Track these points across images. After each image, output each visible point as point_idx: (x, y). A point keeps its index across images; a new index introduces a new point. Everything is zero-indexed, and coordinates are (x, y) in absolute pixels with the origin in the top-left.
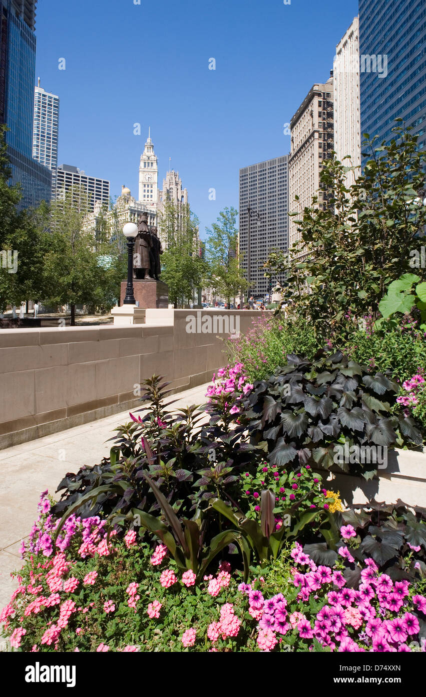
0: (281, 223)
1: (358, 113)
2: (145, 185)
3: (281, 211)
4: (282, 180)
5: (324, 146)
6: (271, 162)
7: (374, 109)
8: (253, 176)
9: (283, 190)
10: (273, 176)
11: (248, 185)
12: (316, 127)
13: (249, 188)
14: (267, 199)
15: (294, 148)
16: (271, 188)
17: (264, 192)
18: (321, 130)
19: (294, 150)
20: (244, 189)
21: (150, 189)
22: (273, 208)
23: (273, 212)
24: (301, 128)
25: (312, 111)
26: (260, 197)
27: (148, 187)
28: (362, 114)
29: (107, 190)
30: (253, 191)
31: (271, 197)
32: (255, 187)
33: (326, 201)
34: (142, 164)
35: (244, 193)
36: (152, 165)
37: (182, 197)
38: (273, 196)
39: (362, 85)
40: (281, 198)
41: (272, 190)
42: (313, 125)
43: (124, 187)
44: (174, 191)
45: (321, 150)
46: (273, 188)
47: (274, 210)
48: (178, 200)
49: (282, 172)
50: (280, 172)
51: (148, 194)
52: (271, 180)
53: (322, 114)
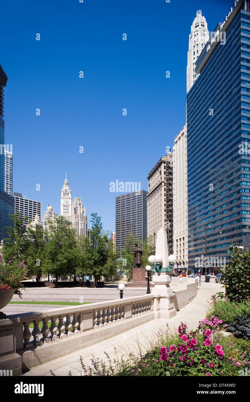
0: (139, 228)
1: (186, 176)
2: (64, 206)
3: (139, 221)
4: (139, 204)
5: (167, 190)
6: (133, 193)
7: (194, 174)
8: (123, 201)
9: (140, 209)
10: (134, 201)
11: (120, 206)
12: (163, 180)
13: (121, 208)
14: (131, 214)
15: (149, 190)
16: (133, 208)
17: (130, 210)
18: (165, 181)
19: (150, 190)
20: (118, 208)
21: (67, 208)
22: (134, 219)
23: (134, 222)
24: (154, 179)
25: (161, 171)
26: (127, 213)
27: (66, 207)
28: (188, 176)
29: (40, 207)
30: (123, 209)
31: (133, 213)
32: (124, 207)
33: (168, 219)
34: (62, 194)
35: (118, 211)
36: (68, 195)
37: (83, 212)
38: (134, 213)
39: (188, 161)
40: (139, 214)
41: (134, 209)
42: (161, 178)
43: (49, 205)
44: (79, 209)
45: (165, 192)
46: (134, 208)
47: (135, 220)
48: (81, 214)
49: (139, 199)
50: (138, 199)
51: (66, 211)
52: (133, 204)
53: (166, 173)
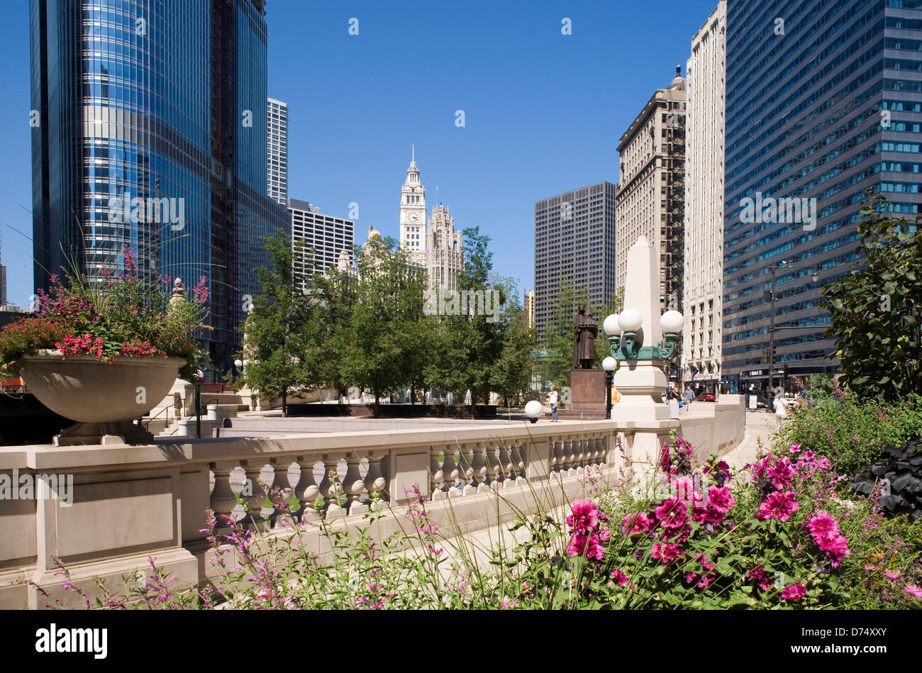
0: (594, 279)
1: (722, 137)
2: (408, 228)
3: (594, 261)
4: (596, 217)
5: (669, 177)
6: (580, 192)
7: (744, 131)
8: (554, 212)
9: (598, 231)
10: (584, 212)
11: (548, 224)
12: (659, 151)
13: (548, 229)
14: (575, 245)
15: (621, 181)
16: (580, 230)
17: (571, 235)
18: (665, 155)
19: (624, 181)
20: (541, 231)
21: (415, 233)
22: (583, 258)
23: (583, 264)
24: (636, 152)
25: (653, 128)
26: (564, 242)
27: (413, 230)
28: (728, 137)
29: (351, 234)
30: (554, 234)
31: (580, 242)
32: (557, 228)
33: (670, 254)
34: (404, 199)
35: (542, 237)
36: (418, 200)
37: (455, 242)
38: (583, 241)
39: (728, 97)
40: (594, 244)
41: (581, 233)
42: (654, 148)
43: (372, 228)
44: (444, 235)
45: (665, 184)
46: (583, 229)
47: (585, 261)
48: (449, 248)
49: (597, 206)
50: (593, 207)
51: (413, 240)
52: (580, 218)
53: (667, 132)
